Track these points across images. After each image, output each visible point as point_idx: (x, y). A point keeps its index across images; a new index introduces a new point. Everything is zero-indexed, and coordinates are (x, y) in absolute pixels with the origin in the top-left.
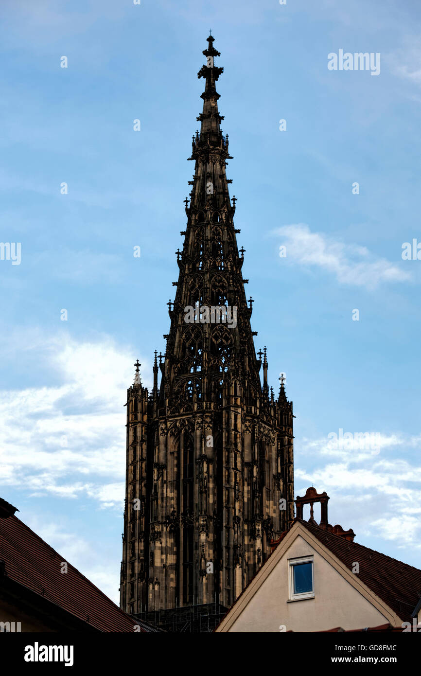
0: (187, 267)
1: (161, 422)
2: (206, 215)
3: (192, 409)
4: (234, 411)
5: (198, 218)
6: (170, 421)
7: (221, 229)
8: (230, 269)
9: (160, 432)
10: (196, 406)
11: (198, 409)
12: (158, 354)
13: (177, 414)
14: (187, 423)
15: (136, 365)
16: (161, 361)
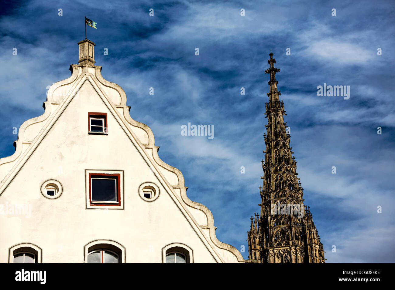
0: (272, 169)
1: (270, 250)
2: (280, 143)
3: (289, 244)
4: (315, 247)
5: (275, 144)
6: (276, 250)
7: (287, 150)
8: (294, 172)
9: (270, 255)
10: (291, 242)
11: (293, 244)
12: (256, 214)
13: (280, 246)
14: (286, 251)
15: (251, 219)
16: (258, 218)
